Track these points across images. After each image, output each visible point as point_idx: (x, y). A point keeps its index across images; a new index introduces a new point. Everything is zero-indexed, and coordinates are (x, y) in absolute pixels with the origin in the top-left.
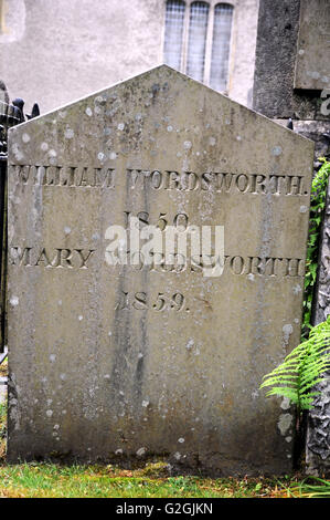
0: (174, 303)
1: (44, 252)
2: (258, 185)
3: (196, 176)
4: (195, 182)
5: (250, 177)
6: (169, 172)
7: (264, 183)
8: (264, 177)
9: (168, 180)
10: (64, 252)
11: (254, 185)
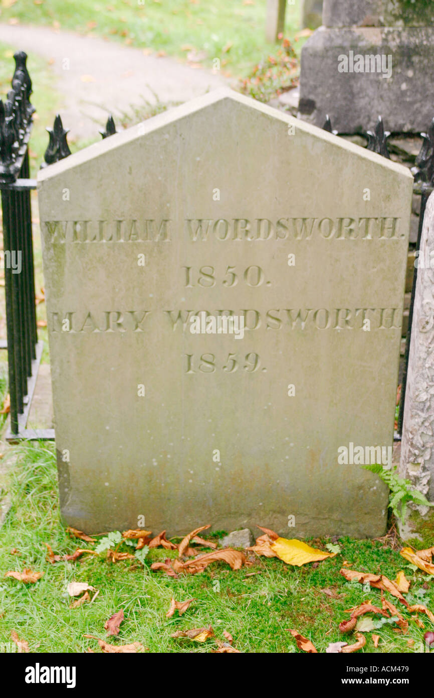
0: (248, 363)
1: (89, 316)
2: (345, 229)
3: (270, 223)
4: (269, 228)
5: (336, 221)
6: (237, 220)
7: (352, 226)
8: (352, 220)
9: (236, 228)
10: (113, 316)
11: (340, 229)
